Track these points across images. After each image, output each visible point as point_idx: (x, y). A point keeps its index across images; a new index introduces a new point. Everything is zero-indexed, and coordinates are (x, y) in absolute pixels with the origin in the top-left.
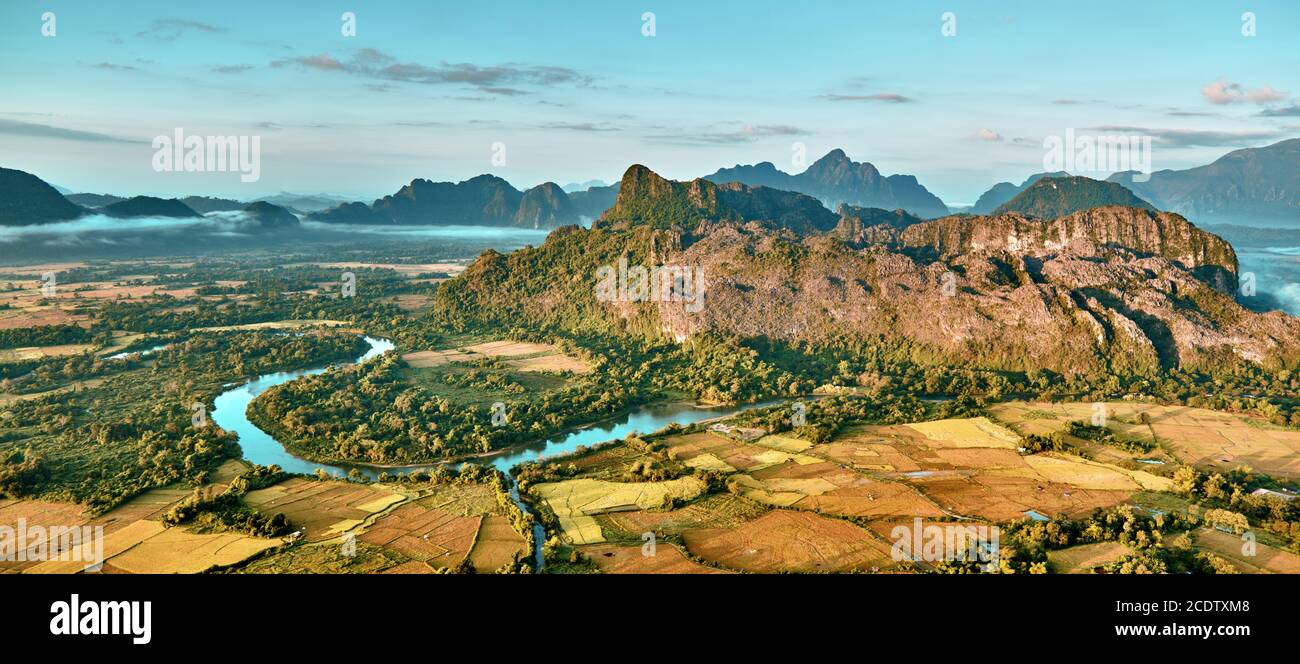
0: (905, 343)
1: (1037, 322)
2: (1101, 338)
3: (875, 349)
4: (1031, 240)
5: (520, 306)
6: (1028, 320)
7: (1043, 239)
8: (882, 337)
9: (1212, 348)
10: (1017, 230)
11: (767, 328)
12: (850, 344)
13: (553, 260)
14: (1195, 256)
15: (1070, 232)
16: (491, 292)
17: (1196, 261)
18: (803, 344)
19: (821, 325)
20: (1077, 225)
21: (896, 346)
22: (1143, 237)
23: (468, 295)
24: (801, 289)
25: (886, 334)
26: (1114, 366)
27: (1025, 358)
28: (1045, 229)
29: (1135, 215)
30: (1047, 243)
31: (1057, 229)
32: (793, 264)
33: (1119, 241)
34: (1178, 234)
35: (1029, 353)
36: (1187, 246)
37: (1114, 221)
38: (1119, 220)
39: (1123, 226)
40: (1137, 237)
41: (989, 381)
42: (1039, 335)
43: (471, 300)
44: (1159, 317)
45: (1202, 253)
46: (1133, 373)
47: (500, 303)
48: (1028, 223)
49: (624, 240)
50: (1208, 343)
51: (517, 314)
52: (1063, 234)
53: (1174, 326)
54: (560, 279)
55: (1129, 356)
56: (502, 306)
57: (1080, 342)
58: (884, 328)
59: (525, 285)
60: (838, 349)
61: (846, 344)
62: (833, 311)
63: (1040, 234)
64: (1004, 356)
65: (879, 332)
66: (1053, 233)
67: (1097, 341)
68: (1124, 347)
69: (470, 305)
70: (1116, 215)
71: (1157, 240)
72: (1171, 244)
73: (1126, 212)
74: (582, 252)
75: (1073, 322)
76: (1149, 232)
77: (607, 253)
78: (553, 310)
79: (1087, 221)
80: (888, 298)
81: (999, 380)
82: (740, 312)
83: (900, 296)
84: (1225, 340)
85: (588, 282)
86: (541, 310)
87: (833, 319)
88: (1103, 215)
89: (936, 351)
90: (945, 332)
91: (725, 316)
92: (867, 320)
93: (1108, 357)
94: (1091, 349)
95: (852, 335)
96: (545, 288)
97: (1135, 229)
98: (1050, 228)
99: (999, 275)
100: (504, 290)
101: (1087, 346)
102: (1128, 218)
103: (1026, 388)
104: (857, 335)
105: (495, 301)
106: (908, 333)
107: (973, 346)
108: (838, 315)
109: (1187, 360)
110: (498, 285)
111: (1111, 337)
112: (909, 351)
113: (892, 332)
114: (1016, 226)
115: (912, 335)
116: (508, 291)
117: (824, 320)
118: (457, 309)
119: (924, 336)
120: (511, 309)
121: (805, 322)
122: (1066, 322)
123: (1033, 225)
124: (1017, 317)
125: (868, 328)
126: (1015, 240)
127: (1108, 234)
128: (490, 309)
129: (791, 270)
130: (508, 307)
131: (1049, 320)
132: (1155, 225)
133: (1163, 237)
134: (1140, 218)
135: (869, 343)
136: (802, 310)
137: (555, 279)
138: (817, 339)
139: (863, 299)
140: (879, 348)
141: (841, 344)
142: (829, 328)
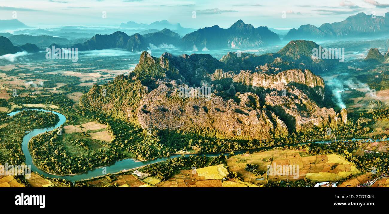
0: (215, 131)
1: (255, 123)
2: (272, 128)
3: (205, 133)
4: (270, 82)
5: (101, 107)
6: (252, 123)
7: (273, 81)
8: (208, 128)
9: (306, 124)
10: (265, 79)
11: (169, 126)
12: (197, 131)
13: (112, 91)
14: (314, 84)
15: (281, 78)
16: (94, 101)
17: (314, 85)
18: (181, 131)
19: (189, 124)
20: (282, 76)
21: (211, 132)
22: (301, 79)
23: (88, 102)
24: (185, 111)
25: (209, 127)
26: (275, 136)
27: (249, 136)
28: (274, 78)
29: (298, 72)
30: (274, 82)
31: (277, 78)
32: (183, 101)
33: (294, 81)
34: (310, 77)
35: (250, 134)
36: (312, 81)
37: (292, 74)
38: (294, 74)
39: (295, 76)
40: (299, 79)
41: (235, 146)
42: (255, 128)
43: (88, 103)
44: (293, 115)
45: (316, 82)
46: (280, 137)
47: (96, 106)
48: (268, 76)
49: (133, 85)
50: (304, 122)
51: (100, 110)
52: (279, 79)
53: (297, 118)
54: (113, 99)
55: (280, 132)
56: (96, 107)
57: (266, 130)
58: (209, 125)
59: (103, 100)
60: (193, 133)
61: (196, 131)
62: (193, 120)
63: (272, 79)
64: (244, 135)
65: (207, 126)
66: (276, 79)
67: (271, 129)
68: (279, 129)
69: (88, 105)
70: (293, 72)
71: (304, 80)
72: (308, 80)
73: (296, 71)
74: (121, 89)
75: (265, 122)
76: (302, 77)
77: (128, 90)
78: (110, 110)
79: (285, 75)
80: (212, 114)
81: (238, 146)
82: (161, 120)
83: (216, 114)
84: (309, 120)
85: (121, 101)
86: (107, 109)
87: (193, 122)
88: (290, 72)
89: (223, 134)
90: (227, 127)
91: (156, 122)
92: (204, 122)
93: (274, 133)
94: (268, 132)
95: (198, 128)
96: (109, 102)
97: (298, 76)
98: (275, 78)
99: (250, 103)
100: (97, 101)
101: (268, 131)
102: (297, 73)
103: (246, 147)
104: (200, 128)
105: (95, 104)
106: (216, 127)
107: (234, 133)
108: (195, 121)
109: (298, 129)
110: (96, 99)
111: (275, 127)
112: (215, 134)
113: (211, 127)
114: (265, 77)
115: (217, 128)
116: (99, 101)
117: (190, 122)
118: (84, 106)
119: (221, 128)
120: (99, 108)
121: (183, 123)
122: (263, 123)
123: (270, 77)
124: (249, 122)
125: (204, 125)
126: (265, 82)
127: (291, 79)
128: (93, 107)
129: (182, 104)
130: (98, 107)
131: (258, 123)
132: (304, 75)
133: (306, 78)
134: (300, 72)
135: (203, 131)
136: (183, 119)
137: (112, 98)
138: (186, 130)
139: (204, 115)
140: (206, 133)
141: (194, 131)
142: (191, 125)
